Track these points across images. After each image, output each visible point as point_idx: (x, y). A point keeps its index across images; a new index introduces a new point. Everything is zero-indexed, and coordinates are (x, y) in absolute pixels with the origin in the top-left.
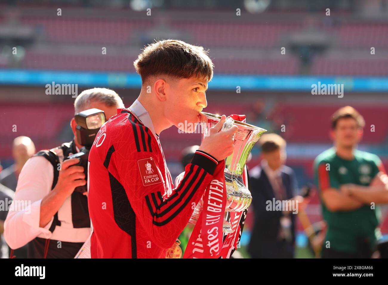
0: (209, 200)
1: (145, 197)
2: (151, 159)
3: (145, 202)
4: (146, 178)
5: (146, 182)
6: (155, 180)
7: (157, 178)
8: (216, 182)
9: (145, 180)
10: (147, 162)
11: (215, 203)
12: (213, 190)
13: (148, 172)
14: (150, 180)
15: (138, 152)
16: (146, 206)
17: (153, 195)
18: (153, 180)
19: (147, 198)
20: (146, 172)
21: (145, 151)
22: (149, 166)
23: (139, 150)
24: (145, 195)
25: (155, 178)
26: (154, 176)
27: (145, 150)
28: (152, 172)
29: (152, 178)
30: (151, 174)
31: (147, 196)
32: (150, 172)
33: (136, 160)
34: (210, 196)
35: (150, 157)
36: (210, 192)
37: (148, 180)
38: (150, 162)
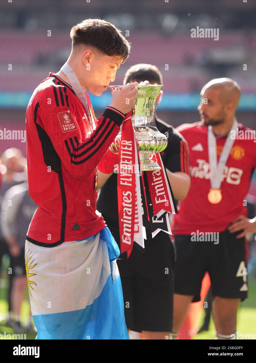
0: (121, 159)
1: (65, 141)
2: (69, 111)
3: (65, 145)
4: (64, 126)
5: (64, 129)
6: (72, 128)
7: (73, 126)
8: (125, 143)
9: (64, 128)
10: (65, 114)
11: (126, 161)
12: (124, 150)
13: (66, 122)
14: (68, 128)
15: (57, 106)
16: (66, 148)
17: (71, 139)
18: (70, 128)
19: (66, 142)
20: (65, 122)
21: (63, 106)
22: (66, 117)
23: (58, 105)
24: (65, 140)
25: (72, 126)
26: (71, 125)
27: (63, 104)
28: (69, 122)
29: (69, 126)
30: (69, 124)
31: (66, 140)
32: (68, 122)
33: (56, 113)
34: (121, 155)
35: (68, 111)
36: (122, 152)
37: (66, 128)
38: (68, 114)
